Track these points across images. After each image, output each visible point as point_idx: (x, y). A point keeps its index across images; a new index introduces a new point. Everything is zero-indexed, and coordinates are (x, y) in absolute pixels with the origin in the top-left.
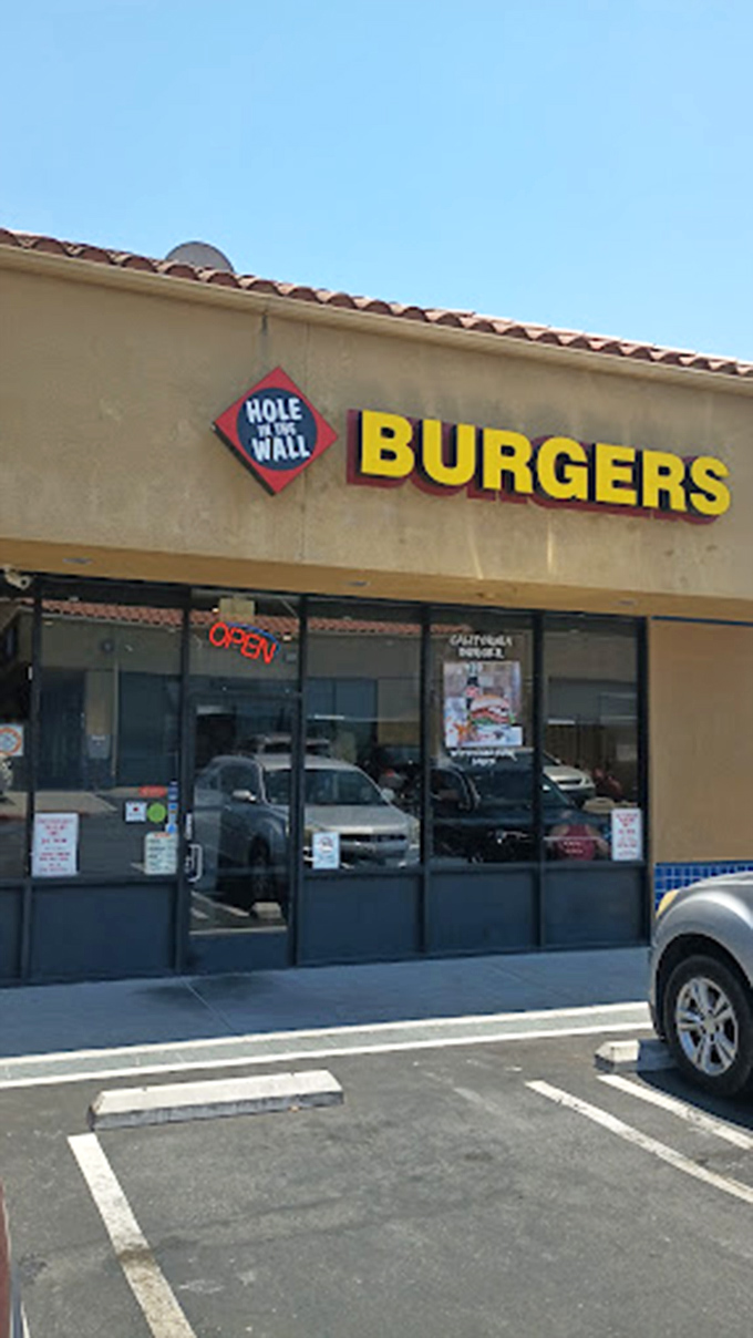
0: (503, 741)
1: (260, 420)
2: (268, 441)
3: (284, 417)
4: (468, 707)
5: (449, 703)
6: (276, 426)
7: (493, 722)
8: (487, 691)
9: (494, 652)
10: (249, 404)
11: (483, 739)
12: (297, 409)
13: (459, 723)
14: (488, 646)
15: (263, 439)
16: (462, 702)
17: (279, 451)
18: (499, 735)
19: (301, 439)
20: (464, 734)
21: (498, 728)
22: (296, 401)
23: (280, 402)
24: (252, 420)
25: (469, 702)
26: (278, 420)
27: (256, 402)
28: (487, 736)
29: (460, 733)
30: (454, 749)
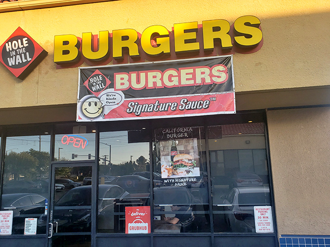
0: (190, 175)
1: (11, 50)
2: (14, 57)
3: (21, 46)
4: (172, 160)
5: (162, 158)
6: (18, 50)
7: (185, 166)
8: (181, 152)
9: (184, 135)
10: (7, 44)
11: (181, 174)
12: (27, 42)
13: (168, 167)
14: (180, 132)
15: (12, 57)
16: (169, 158)
17: (19, 60)
18: (188, 172)
19: (27, 53)
20: (171, 172)
21: (187, 169)
22: (26, 39)
23: (19, 41)
24: (8, 50)
25: (172, 158)
26: (19, 48)
27: (10, 43)
28: (181, 173)
29: (168, 172)
30: (166, 179)
